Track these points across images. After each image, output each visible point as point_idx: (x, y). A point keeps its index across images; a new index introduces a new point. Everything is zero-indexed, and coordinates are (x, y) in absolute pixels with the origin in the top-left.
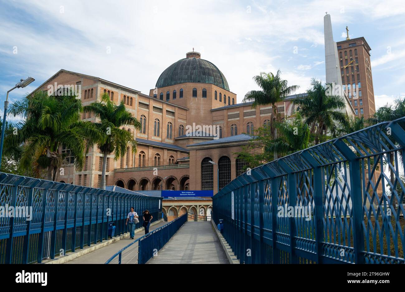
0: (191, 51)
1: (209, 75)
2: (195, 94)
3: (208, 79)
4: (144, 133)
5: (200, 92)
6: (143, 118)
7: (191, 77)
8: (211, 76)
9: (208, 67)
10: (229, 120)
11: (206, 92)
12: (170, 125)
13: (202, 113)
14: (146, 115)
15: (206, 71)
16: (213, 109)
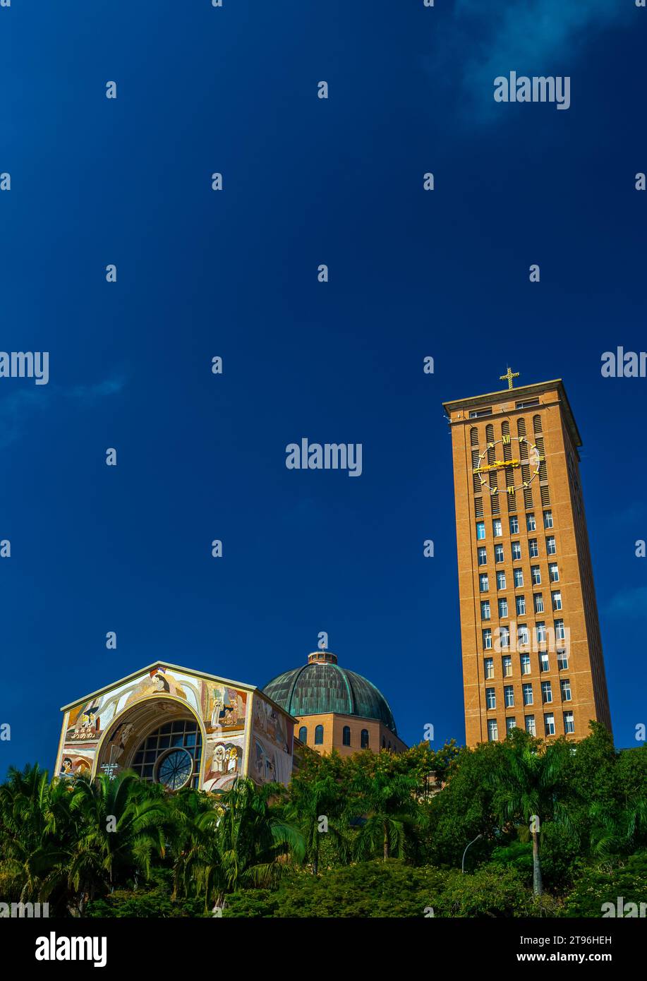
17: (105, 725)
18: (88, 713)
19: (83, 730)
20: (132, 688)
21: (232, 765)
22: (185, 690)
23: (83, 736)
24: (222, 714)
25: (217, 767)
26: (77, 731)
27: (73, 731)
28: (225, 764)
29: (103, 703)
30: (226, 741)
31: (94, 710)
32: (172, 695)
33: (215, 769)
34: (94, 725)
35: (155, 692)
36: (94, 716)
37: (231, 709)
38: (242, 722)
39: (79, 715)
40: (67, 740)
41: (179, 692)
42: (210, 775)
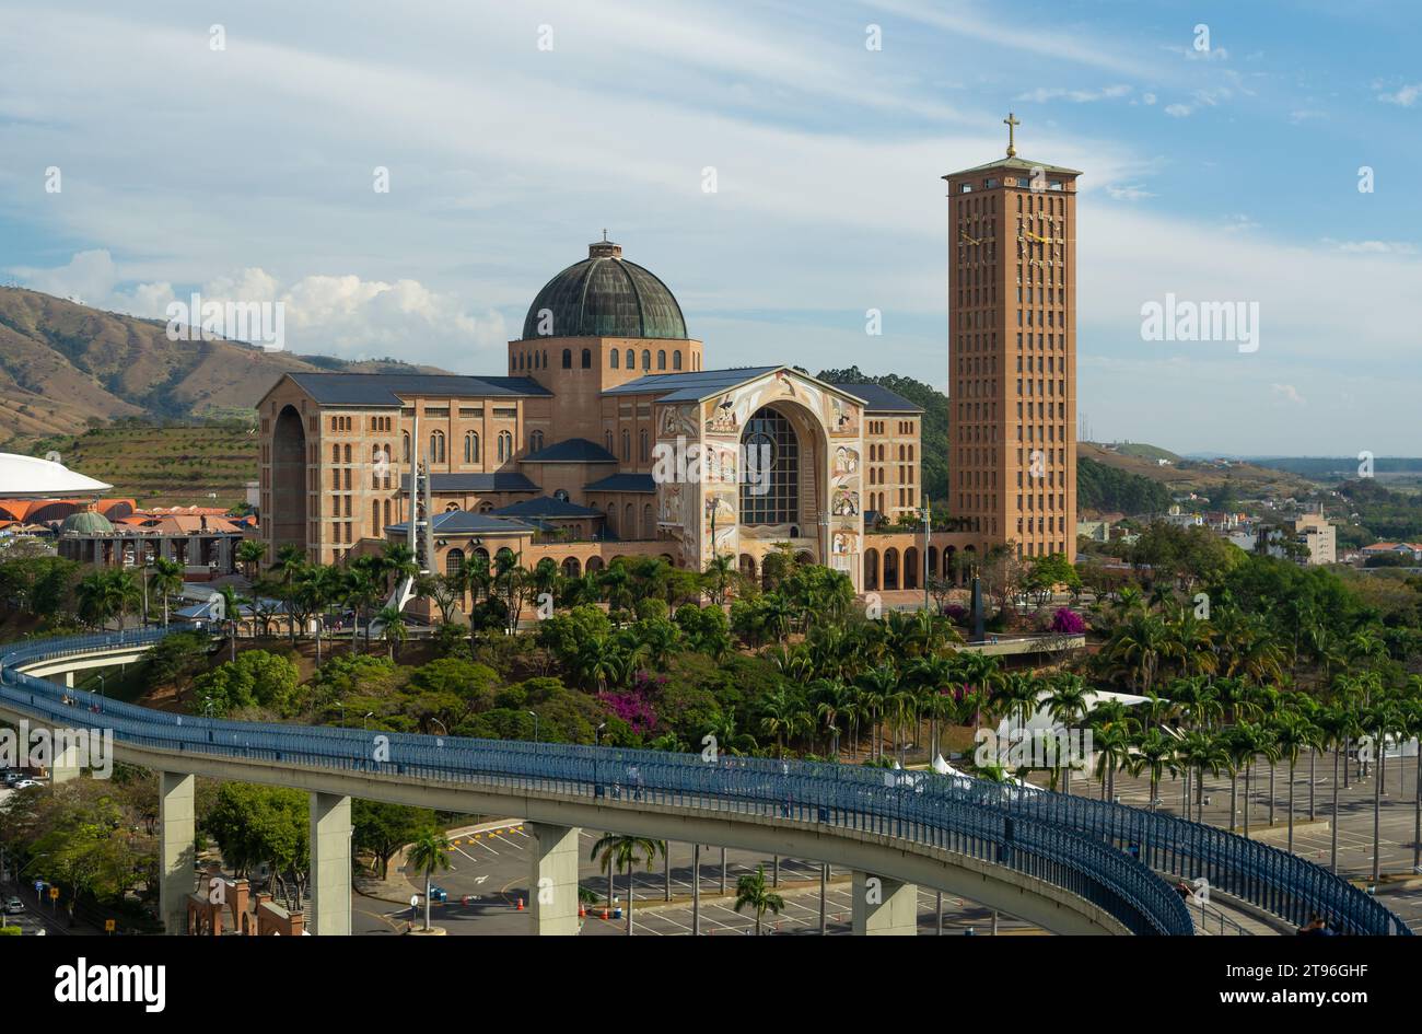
0: (599, 240)
1: (606, 311)
2: (567, 363)
3: (601, 322)
4: (443, 461)
5: (577, 358)
6: (437, 435)
7: (566, 322)
8: (609, 314)
9: (607, 290)
10: (621, 419)
11: (589, 355)
12: (505, 435)
13: (582, 400)
14: (445, 429)
15: (597, 304)
16: (603, 390)
17: (742, 420)
18: (723, 406)
19: (721, 423)
20: (762, 387)
21: (852, 466)
22: (809, 396)
23: (722, 428)
24: (841, 422)
25: (841, 467)
26: (715, 423)
27: (711, 423)
28: (847, 465)
29: (737, 397)
30: (846, 446)
31: (729, 404)
32: (797, 399)
33: (839, 469)
34: (731, 418)
35: (783, 394)
36: (729, 410)
37: (848, 419)
38: (857, 430)
39: (715, 408)
40: (708, 430)
41: (803, 396)
42: (836, 474)
